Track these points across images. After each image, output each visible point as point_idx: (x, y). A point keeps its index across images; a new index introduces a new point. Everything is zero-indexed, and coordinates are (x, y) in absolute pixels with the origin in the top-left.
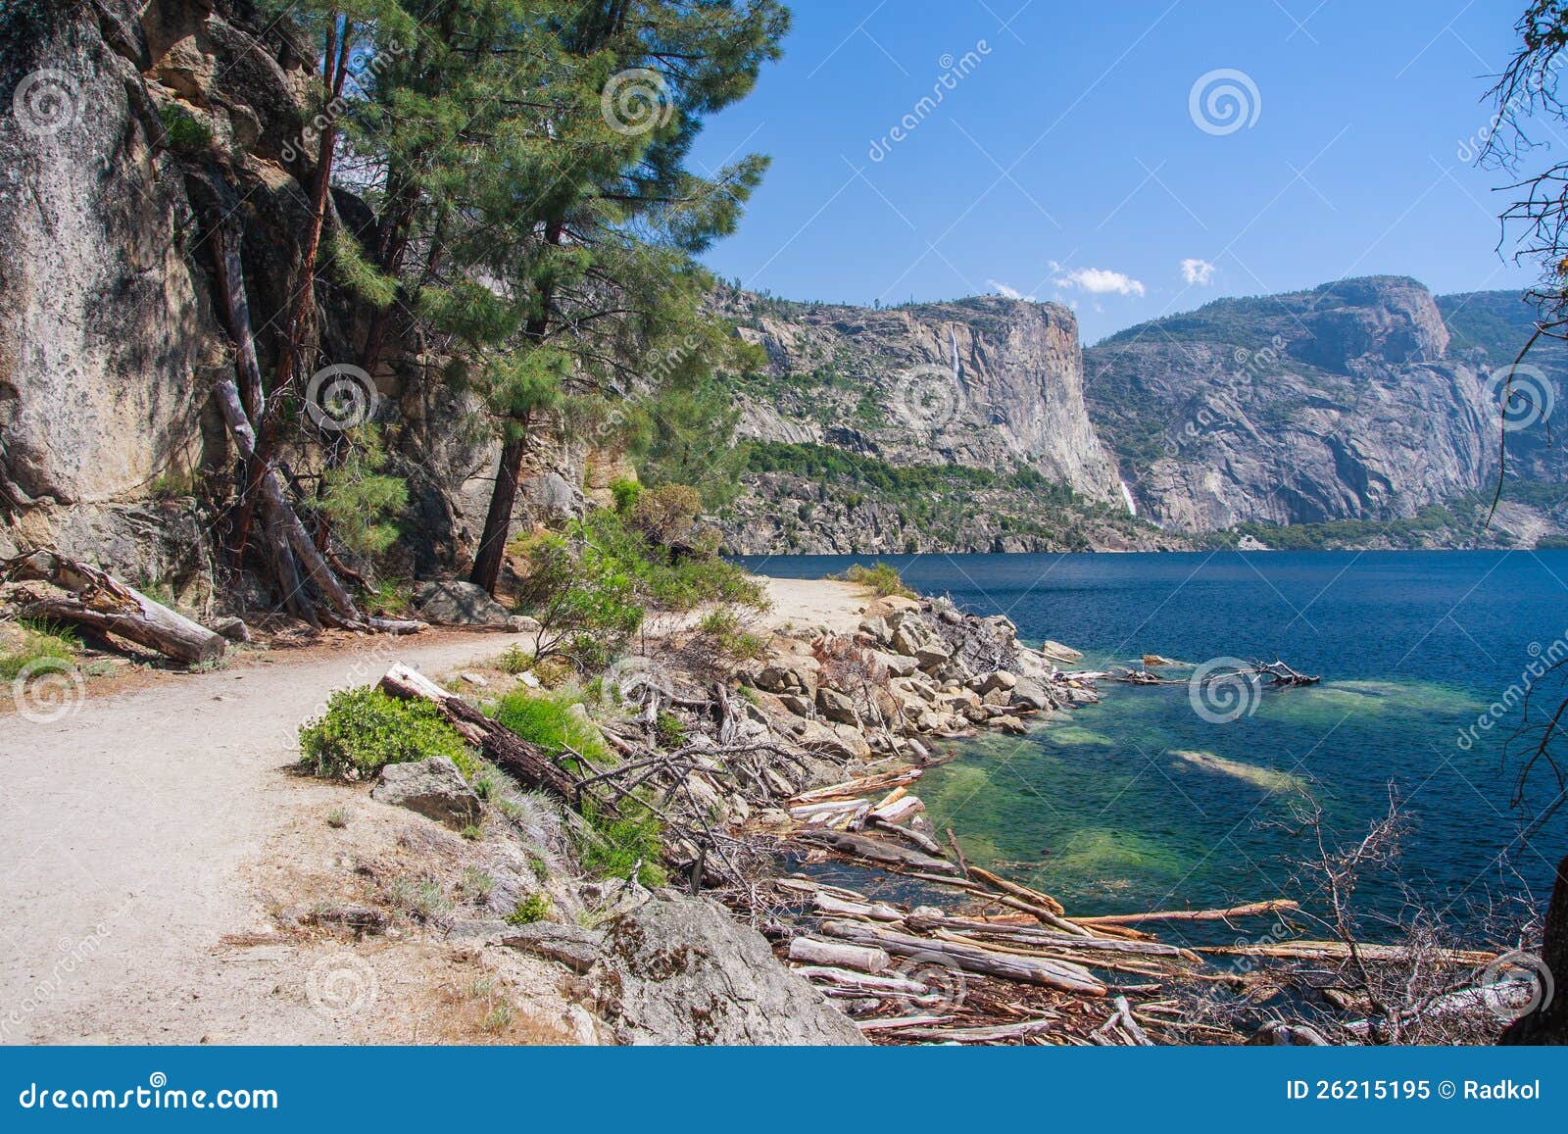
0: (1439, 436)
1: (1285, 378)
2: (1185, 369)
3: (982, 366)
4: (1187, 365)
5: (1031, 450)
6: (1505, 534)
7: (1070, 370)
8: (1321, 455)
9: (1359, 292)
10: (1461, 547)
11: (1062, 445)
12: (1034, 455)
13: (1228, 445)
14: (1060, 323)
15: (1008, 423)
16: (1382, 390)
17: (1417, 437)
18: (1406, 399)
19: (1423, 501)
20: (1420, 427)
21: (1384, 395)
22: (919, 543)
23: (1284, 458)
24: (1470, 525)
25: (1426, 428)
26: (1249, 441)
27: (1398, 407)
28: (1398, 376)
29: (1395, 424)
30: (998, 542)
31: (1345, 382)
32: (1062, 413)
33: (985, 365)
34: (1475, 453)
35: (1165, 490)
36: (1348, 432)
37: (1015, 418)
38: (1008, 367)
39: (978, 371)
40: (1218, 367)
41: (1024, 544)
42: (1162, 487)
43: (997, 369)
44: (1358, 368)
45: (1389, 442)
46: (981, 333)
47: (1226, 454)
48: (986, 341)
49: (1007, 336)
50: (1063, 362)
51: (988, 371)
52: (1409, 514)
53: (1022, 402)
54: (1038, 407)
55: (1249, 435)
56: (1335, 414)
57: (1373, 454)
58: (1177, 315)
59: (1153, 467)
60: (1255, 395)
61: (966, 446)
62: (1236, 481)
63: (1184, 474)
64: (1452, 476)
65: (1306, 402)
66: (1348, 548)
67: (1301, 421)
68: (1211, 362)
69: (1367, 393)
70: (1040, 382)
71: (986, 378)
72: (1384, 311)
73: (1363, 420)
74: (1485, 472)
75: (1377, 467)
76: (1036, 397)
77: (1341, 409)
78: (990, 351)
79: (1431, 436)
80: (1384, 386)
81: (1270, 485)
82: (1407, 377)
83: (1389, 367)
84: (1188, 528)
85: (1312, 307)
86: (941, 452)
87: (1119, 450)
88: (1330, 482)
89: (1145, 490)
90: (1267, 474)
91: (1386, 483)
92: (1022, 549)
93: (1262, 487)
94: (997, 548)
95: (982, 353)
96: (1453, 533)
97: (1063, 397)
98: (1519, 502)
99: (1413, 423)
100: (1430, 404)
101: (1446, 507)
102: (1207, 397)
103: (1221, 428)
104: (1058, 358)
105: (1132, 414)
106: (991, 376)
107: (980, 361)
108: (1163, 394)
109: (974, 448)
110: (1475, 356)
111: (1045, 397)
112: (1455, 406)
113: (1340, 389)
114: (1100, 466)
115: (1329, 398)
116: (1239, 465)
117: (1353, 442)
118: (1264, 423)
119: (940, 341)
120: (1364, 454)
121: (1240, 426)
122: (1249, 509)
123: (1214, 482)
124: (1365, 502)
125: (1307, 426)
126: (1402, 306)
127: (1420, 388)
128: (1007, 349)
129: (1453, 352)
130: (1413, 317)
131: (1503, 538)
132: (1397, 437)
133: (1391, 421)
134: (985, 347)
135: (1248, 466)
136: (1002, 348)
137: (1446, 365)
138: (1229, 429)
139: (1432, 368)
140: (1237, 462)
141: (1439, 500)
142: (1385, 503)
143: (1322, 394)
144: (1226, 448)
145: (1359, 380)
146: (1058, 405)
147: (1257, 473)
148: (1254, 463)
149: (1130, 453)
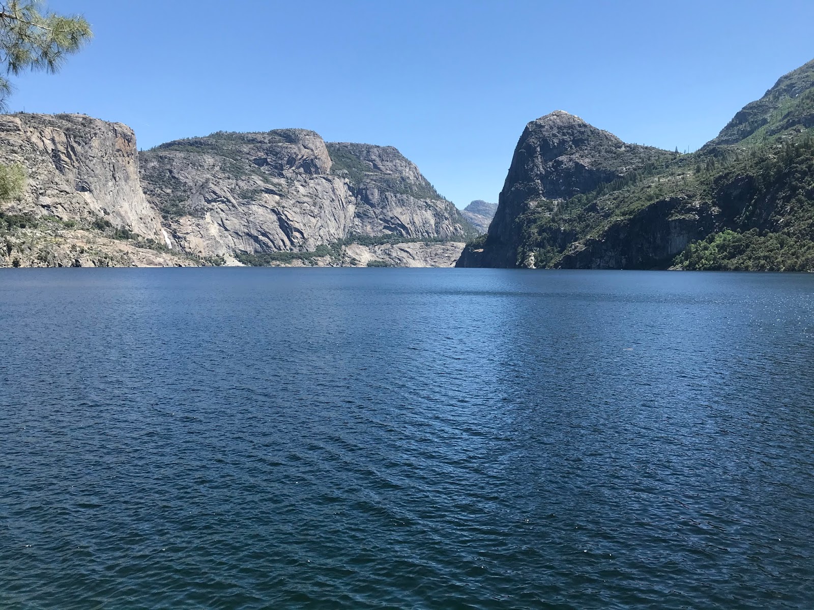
0: (326, 212)
1: (253, 177)
2: (199, 168)
3: (73, 157)
4: (200, 166)
5: (106, 208)
6: (354, 259)
7: (130, 163)
8: (270, 218)
9: (289, 137)
10: (335, 266)
11: (126, 205)
12: (108, 211)
13: (222, 210)
14: (124, 136)
15: (91, 191)
16: (301, 187)
17: (316, 211)
18: (312, 193)
19: (319, 243)
20: (318, 207)
21: (301, 189)
22: (21, 260)
23: (251, 219)
24: (339, 255)
25: (321, 207)
26: (233, 209)
27: (307, 196)
28: (307, 180)
29: (306, 204)
30: (77, 261)
31: (282, 181)
32: (127, 188)
33: (75, 155)
34: (343, 221)
35: (187, 233)
36: (283, 207)
37: (96, 189)
38: (90, 158)
39: (70, 158)
40: (217, 168)
41: (93, 262)
42: (186, 232)
43: (83, 159)
44: (289, 175)
45: (304, 213)
46: (72, 136)
47: (221, 215)
48: (76, 142)
49: (90, 140)
50: (127, 159)
51: (77, 160)
52: (312, 249)
53: (100, 180)
54: (110, 184)
55: (234, 206)
56: (277, 198)
57: (295, 219)
58: (196, 137)
59: (181, 221)
60: (237, 185)
61: (60, 204)
62: (226, 230)
63: (198, 225)
64: (332, 231)
65: (263, 191)
66: (283, 265)
67: (260, 200)
68: (214, 166)
69: (293, 188)
70: (112, 169)
71: (76, 164)
72: (302, 147)
73: (291, 201)
74: (347, 230)
75: (297, 226)
76: (109, 177)
77: (280, 195)
78: (78, 149)
79: (323, 212)
80: (302, 185)
81: (244, 233)
82: (312, 181)
83: (304, 176)
84: (200, 254)
85: (266, 141)
86: (43, 206)
87: (162, 210)
88: (274, 232)
89: (176, 233)
90: (242, 227)
91: (302, 234)
92: (92, 265)
93: (240, 233)
94: (77, 265)
95: (73, 149)
96: (332, 259)
97: (127, 179)
98: (361, 245)
99: (315, 204)
100: (323, 195)
101: (329, 246)
102: (210, 184)
103: (219, 201)
104: (124, 156)
105: (169, 191)
106: (79, 163)
107: (71, 153)
108: (187, 181)
109: (66, 206)
110: (343, 174)
111: (115, 178)
112: (334, 197)
113: (280, 185)
114: (150, 219)
115: (274, 189)
116: (227, 221)
117: (285, 212)
118: (241, 200)
119: (44, 139)
120: (291, 219)
121: (229, 201)
122: (233, 245)
123: (214, 230)
124: (292, 243)
125: (263, 203)
126: (310, 145)
127: (318, 187)
128: (90, 148)
129: (333, 170)
130: (316, 152)
131: (353, 261)
132: (307, 211)
133: (304, 203)
134: (75, 145)
135: (233, 223)
136: (87, 147)
137: (330, 177)
138: (223, 202)
139: (324, 178)
140: (227, 220)
141: (326, 243)
142: (301, 243)
143: (271, 187)
144: (221, 212)
145: (290, 182)
146: (123, 183)
147: (237, 227)
148: (236, 221)
149: (168, 212)
